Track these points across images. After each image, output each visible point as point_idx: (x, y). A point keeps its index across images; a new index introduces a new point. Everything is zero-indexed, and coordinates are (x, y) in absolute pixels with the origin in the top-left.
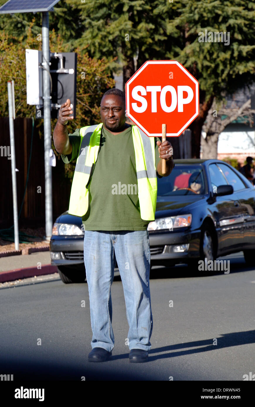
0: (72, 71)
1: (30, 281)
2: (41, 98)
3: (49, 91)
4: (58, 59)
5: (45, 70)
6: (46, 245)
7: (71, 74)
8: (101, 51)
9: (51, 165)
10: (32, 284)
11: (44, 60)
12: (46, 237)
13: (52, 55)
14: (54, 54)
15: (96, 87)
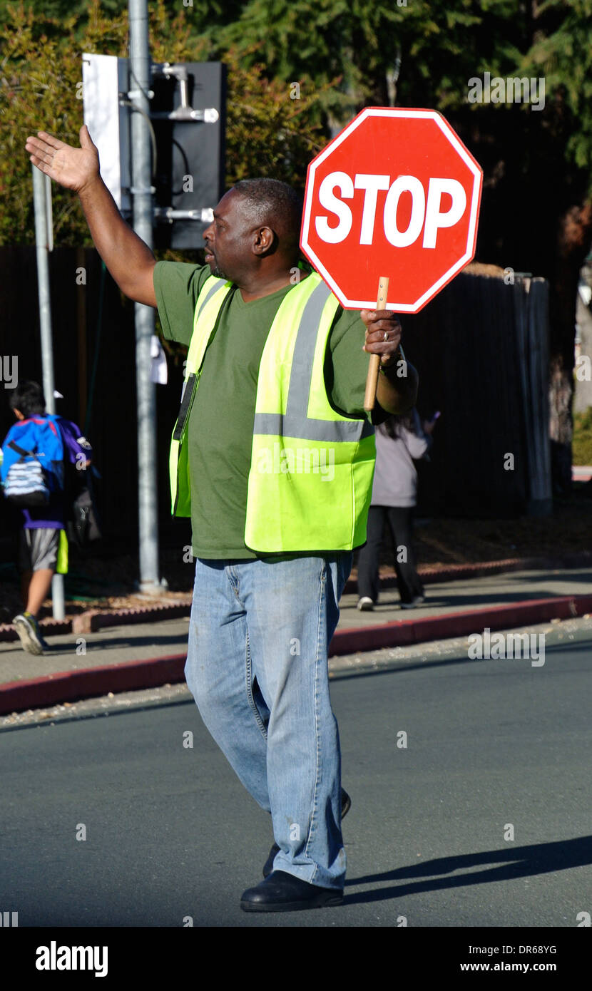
0: (211, 116)
1: (97, 707)
2: (124, 192)
3: (147, 171)
4: (174, 80)
5: (137, 111)
6: (142, 605)
7: (210, 124)
8: (294, 59)
9: (155, 381)
10: (101, 715)
11: (134, 85)
12: (140, 582)
13: (157, 69)
14: (161, 67)
15: (281, 161)
